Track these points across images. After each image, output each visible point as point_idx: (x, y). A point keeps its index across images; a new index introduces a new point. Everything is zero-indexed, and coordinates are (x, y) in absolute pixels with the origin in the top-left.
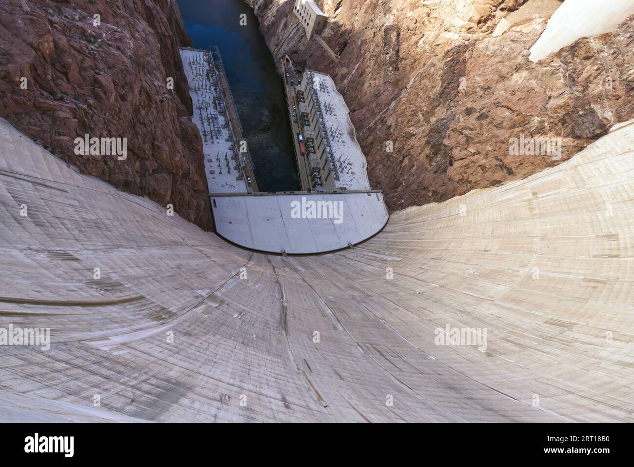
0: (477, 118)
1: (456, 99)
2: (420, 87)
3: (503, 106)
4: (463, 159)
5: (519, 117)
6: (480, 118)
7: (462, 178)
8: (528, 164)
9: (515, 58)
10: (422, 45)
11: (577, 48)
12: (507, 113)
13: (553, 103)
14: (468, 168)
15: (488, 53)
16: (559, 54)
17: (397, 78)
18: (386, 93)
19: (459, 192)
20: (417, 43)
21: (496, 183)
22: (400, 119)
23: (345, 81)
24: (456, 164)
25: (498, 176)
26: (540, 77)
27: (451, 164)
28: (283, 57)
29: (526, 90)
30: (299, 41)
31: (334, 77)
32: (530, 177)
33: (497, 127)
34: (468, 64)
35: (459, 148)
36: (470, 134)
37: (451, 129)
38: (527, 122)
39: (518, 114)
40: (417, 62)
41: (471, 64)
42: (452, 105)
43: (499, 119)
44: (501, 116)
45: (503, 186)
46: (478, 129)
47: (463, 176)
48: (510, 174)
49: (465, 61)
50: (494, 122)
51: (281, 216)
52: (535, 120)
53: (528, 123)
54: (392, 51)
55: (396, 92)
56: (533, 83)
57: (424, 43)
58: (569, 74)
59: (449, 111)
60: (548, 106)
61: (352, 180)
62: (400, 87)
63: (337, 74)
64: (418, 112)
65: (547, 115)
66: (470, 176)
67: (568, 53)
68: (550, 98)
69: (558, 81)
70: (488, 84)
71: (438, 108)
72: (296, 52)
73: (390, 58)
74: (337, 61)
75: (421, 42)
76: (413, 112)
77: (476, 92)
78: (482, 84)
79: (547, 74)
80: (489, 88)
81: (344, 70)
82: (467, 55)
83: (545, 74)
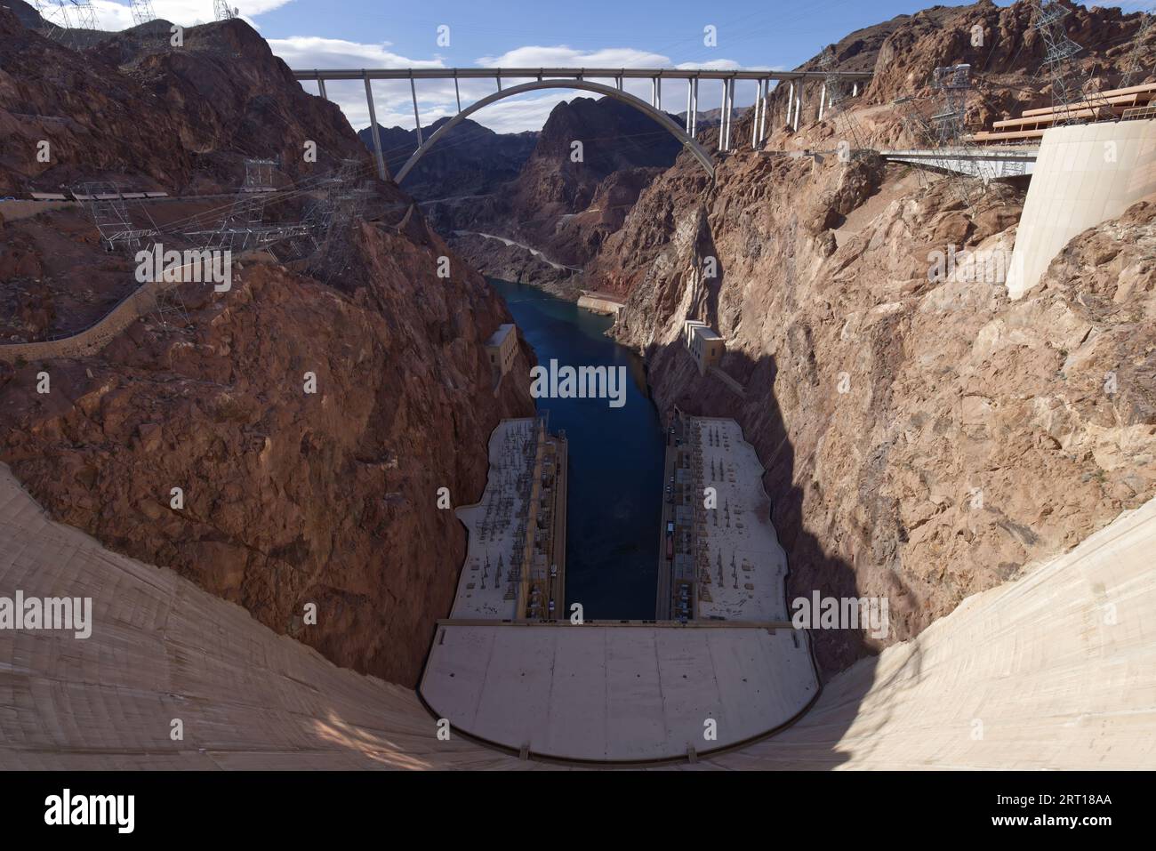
0: (935, 429)
1: (893, 405)
2: (849, 402)
3: (970, 395)
4: (923, 522)
5: (1008, 407)
6: (938, 427)
7: (931, 569)
8: (1066, 510)
9: (985, 305)
10: (847, 336)
11: (1076, 250)
12: (984, 405)
13: (1072, 361)
14: (942, 543)
15: (938, 312)
16: (1051, 272)
17: (820, 396)
18: (808, 426)
19: (939, 607)
20: (838, 334)
21: (1009, 571)
22: (826, 466)
23: (757, 424)
24: (915, 536)
25: (1007, 553)
26: (1025, 321)
27: (904, 538)
28: (671, 408)
29: (1009, 350)
30: (691, 382)
31: (741, 422)
32: (1083, 545)
33: (976, 439)
34: (907, 342)
35: (913, 500)
36: (926, 465)
37: (892, 461)
38: (1029, 413)
39: (1004, 403)
40: (844, 362)
41: (911, 339)
42: (890, 416)
43: (974, 422)
44: (974, 414)
45: (1027, 577)
46: (940, 452)
47: (933, 564)
48: (1032, 543)
49: (900, 339)
50: (965, 429)
51: (552, 669)
52: (1043, 405)
53: (1033, 416)
54: (803, 359)
55: (823, 420)
56: (1019, 336)
57: (848, 331)
58: (1083, 298)
59: (889, 429)
60: (1065, 369)
61: (743, 601)
62: (827, 411)
63: (746, 416)
64: (850, 446)
65: (1064, 386)
66: (950, 562)
67: (1065, 264)
68: (1064, 354)
69: (1062, 318)
70: (945, 363)
71: (875, 429)
72: (686, 397)
73: (803, 369)
74: (744, 395)
75: (844, 332)
76: (844, 449)
77: (924, 382)
78: (934, 366)
79: (1034, 312)
80: (948, 370)
81: (754, 406)
82: (901, 327)
83: (1031, 312)
